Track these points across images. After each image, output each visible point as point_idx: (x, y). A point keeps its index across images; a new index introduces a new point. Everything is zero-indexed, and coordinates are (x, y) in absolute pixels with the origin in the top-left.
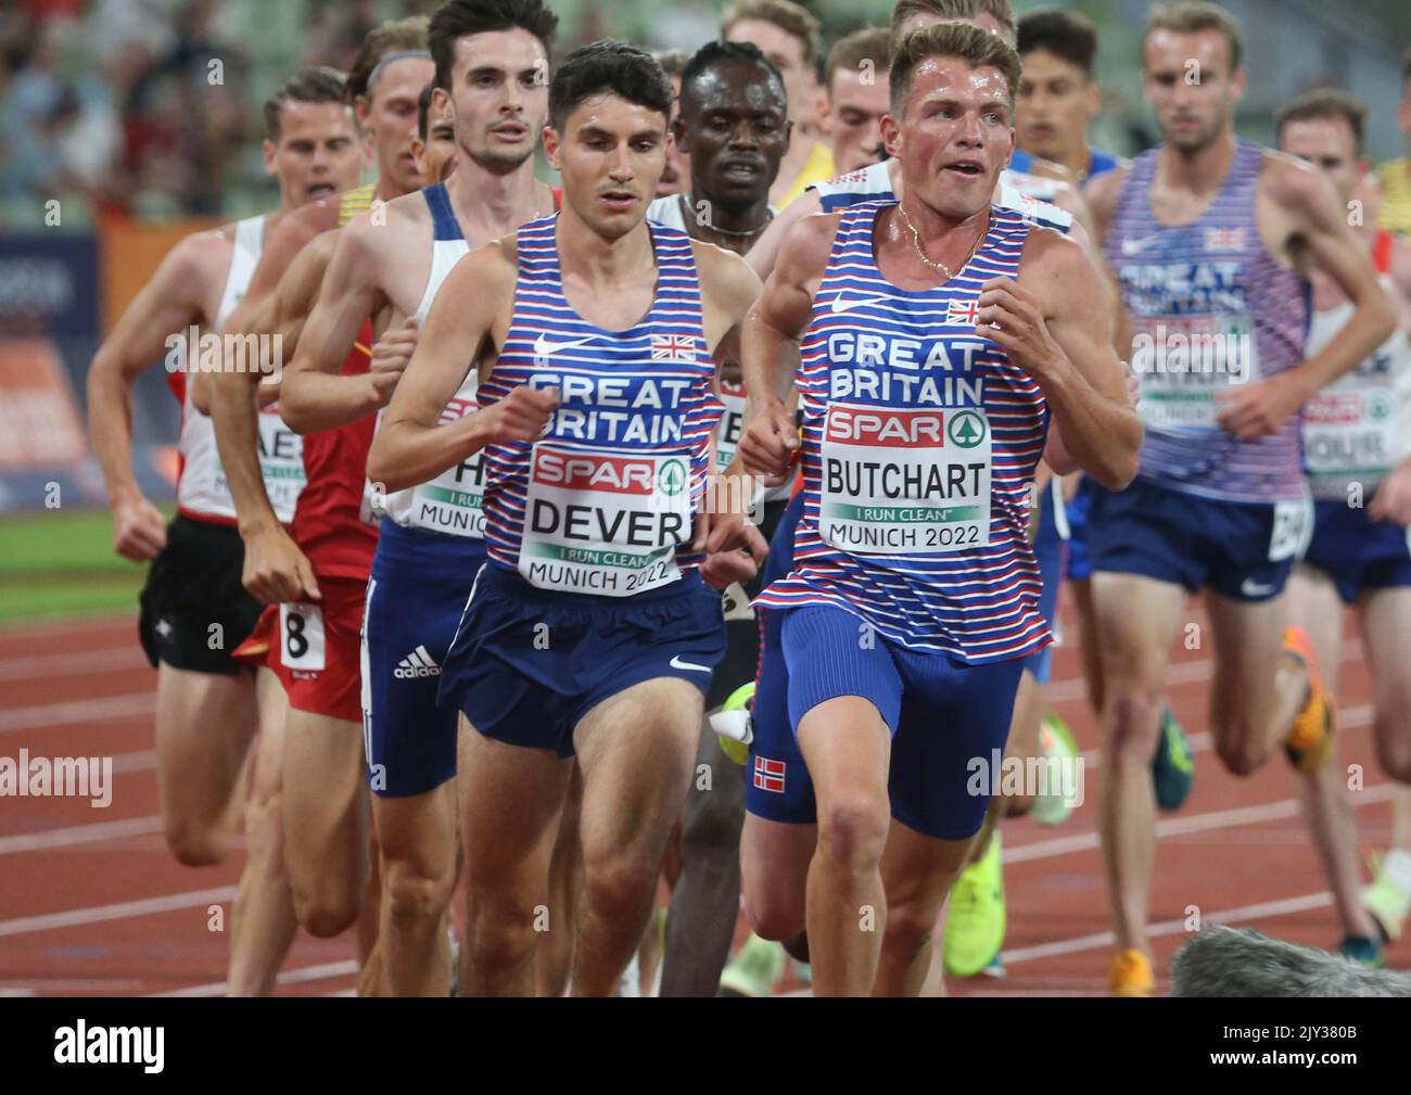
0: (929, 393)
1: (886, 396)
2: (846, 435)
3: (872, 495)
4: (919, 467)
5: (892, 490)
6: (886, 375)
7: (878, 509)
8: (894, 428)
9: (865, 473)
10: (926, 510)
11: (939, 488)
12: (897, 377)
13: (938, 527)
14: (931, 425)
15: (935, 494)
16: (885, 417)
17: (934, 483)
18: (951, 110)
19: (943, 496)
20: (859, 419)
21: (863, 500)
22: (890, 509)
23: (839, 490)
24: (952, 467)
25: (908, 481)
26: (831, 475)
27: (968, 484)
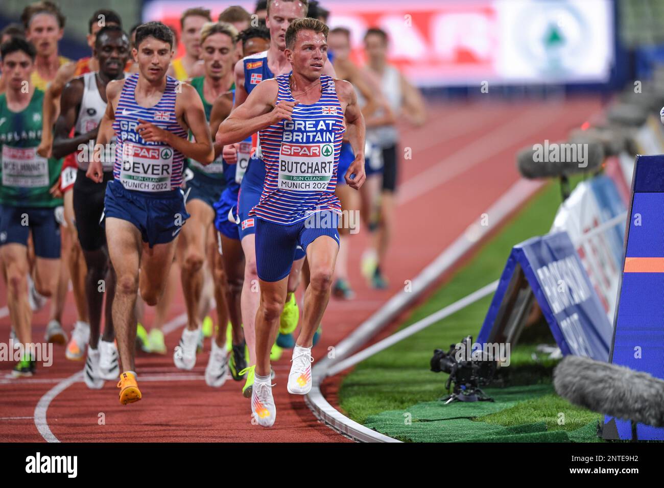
0: (318, 137)
1: (305, 141)
2: (289, 153)
3: (296, 172)
4: (312, 163)
5: (303, 171)
6: (305, 134)
7: (298, 177)
8: (305, 151)
9: (294, 165)
10: (313, 177)
11: (318, 170)
12: (308, 134)
13: (317, 182)
14: (316, 150)
15: (317, 172)
16: (302, 148)
17: (317, 168)
18: (312, 47)
19: (319, 172)
20: (293, 148)
21: (293, 174)
22: (302, 177)
23: (285, 170)
24: (322, 163)
25: (308, 168)
26: (282, 165)
27: (327, 168)
